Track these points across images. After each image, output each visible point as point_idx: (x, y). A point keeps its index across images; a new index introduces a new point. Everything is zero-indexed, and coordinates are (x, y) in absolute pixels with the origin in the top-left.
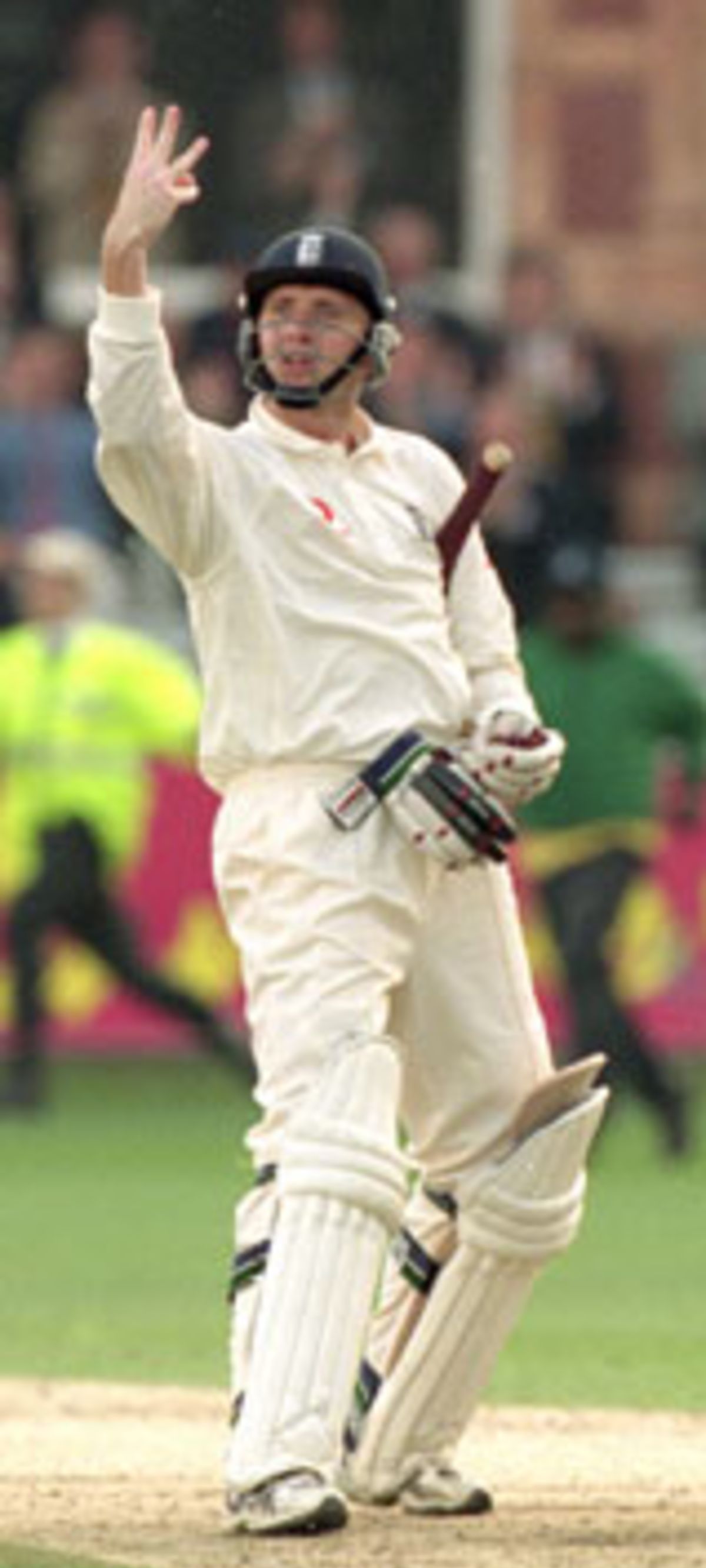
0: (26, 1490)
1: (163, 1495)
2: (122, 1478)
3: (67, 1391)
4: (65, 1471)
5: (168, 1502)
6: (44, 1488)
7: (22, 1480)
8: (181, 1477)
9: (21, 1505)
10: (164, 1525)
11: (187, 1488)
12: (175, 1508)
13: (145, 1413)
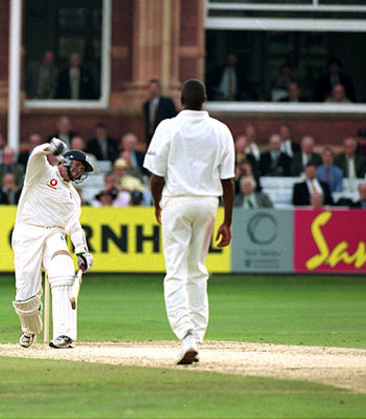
0: (319, 370)
1: (350, 372)
2: (340, 368)
3: (329, 349)
4: (328, 366)
5: (351, 373)
6: (323, 370)
7: (319, 368)
8: (354, 368)
9: (318, 374)
10: (349, 378)
11: (355, 370)
12: (352, 375)
13: (346, 354)
